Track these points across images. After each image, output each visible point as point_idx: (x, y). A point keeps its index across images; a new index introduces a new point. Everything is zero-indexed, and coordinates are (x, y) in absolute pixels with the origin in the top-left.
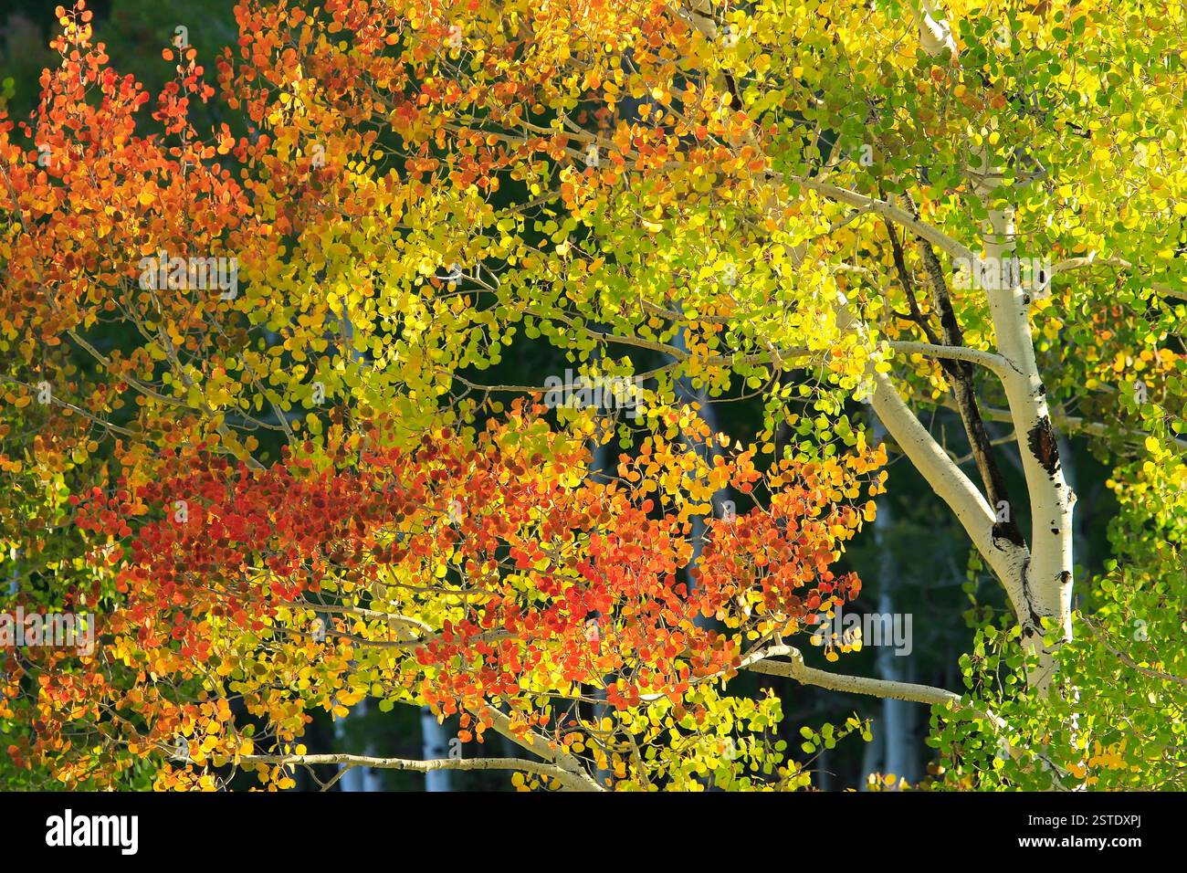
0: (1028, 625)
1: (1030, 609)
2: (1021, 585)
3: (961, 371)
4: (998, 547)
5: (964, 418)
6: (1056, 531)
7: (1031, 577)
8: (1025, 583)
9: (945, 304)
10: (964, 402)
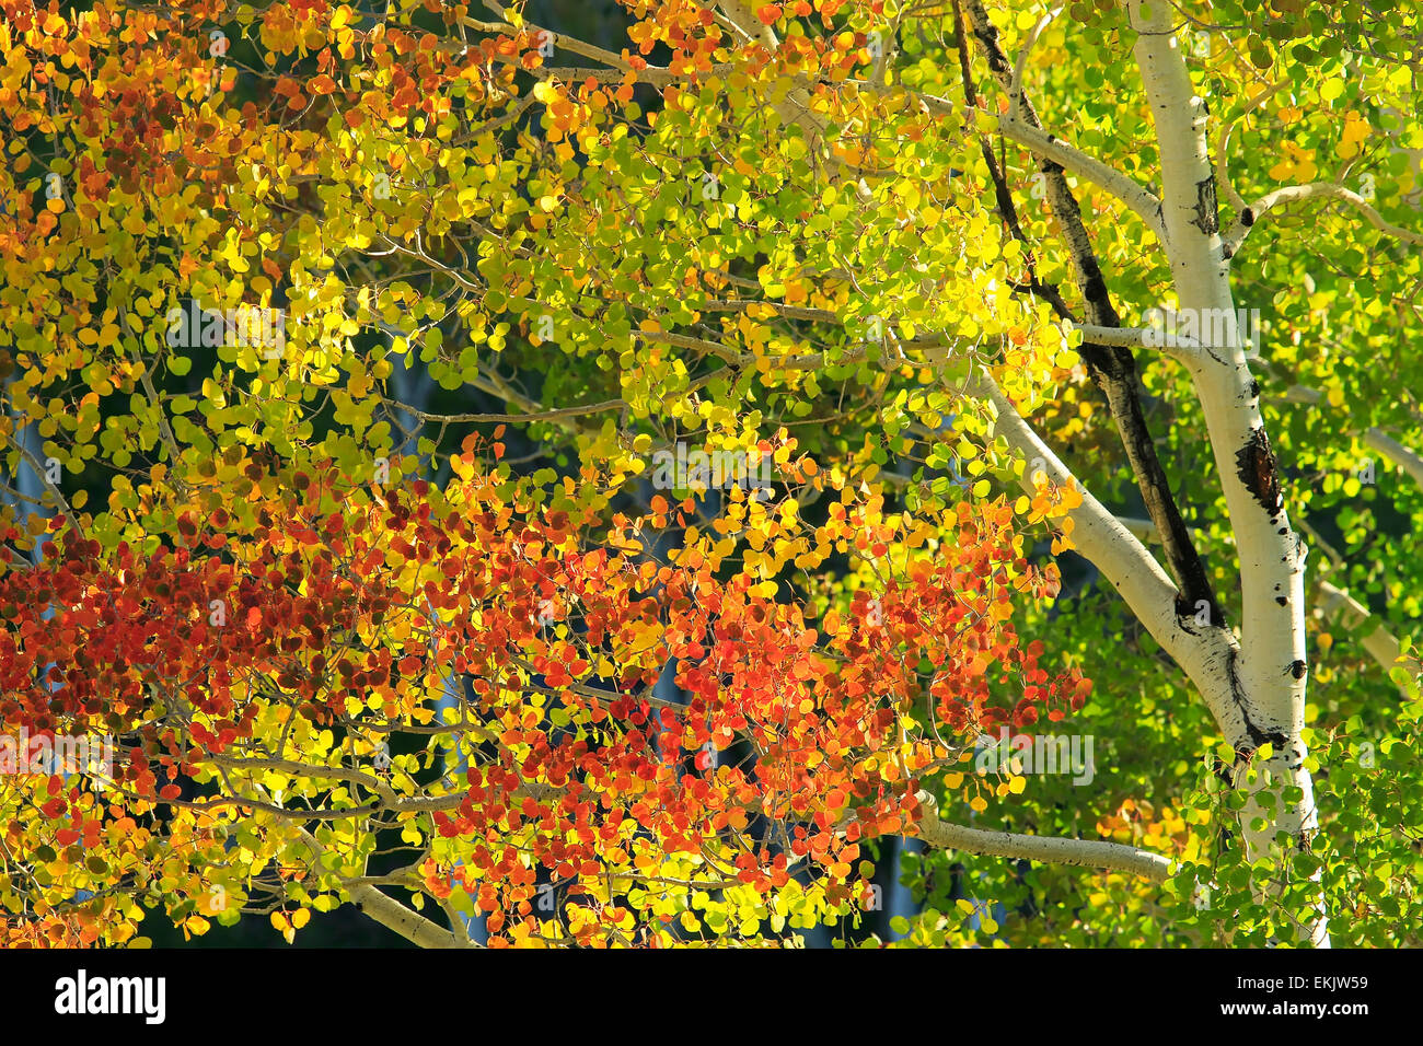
0: (1245, 745)
1: (1246, 719)
2: (1228, 685)
3: (1117, 365)
4: (1187, 630)
5: (1125, 437)
6: (1282, 601)
7: (1244, 672)
8: (1234, 681)
9: (1089, 266)
10: (1124, 413)
